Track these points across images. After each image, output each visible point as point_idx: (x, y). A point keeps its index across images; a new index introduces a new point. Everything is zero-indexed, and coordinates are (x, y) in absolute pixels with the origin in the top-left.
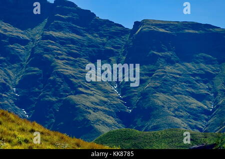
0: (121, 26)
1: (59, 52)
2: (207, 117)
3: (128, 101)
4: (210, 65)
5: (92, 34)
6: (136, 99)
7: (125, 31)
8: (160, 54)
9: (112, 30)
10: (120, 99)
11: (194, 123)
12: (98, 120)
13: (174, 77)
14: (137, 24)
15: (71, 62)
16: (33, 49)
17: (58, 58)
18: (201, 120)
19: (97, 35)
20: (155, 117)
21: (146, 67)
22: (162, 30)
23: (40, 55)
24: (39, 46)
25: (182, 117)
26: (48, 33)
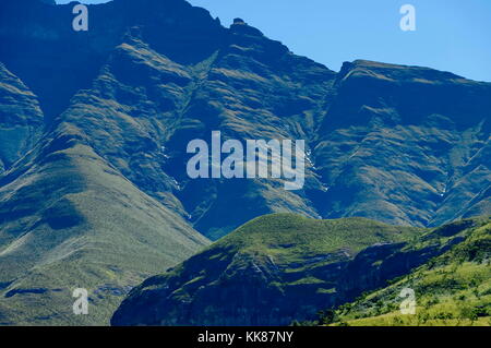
0: (323, 66)
1: (231, 98)
2: (435, 205)
3: (323, 175)
4: (447, 131)
5: (281, 76)
6: (335, 173)
7: (329, 74)
8: (375, 111)
9: (311, 71)
10: (313, 171)
11: (415, 212)
12: (279, 200)
13: (392, 145)
14: (347, 66)
15: (247, 114)
16: (194, 92)
17: (228, 108)
18: (426, 208)
19: (287, 78)
20: (360, 200)
21: (354, 128)
22: (380, 77)
23: (204, 102)
24: (204, 88)
25: (399, 202)
26: (217, 70)
